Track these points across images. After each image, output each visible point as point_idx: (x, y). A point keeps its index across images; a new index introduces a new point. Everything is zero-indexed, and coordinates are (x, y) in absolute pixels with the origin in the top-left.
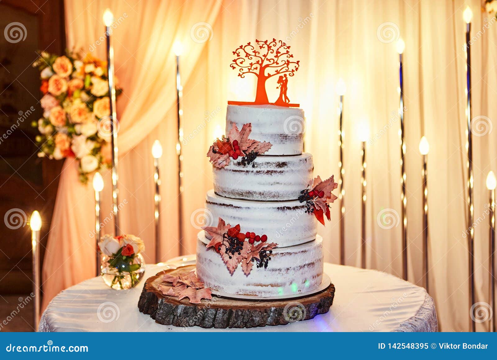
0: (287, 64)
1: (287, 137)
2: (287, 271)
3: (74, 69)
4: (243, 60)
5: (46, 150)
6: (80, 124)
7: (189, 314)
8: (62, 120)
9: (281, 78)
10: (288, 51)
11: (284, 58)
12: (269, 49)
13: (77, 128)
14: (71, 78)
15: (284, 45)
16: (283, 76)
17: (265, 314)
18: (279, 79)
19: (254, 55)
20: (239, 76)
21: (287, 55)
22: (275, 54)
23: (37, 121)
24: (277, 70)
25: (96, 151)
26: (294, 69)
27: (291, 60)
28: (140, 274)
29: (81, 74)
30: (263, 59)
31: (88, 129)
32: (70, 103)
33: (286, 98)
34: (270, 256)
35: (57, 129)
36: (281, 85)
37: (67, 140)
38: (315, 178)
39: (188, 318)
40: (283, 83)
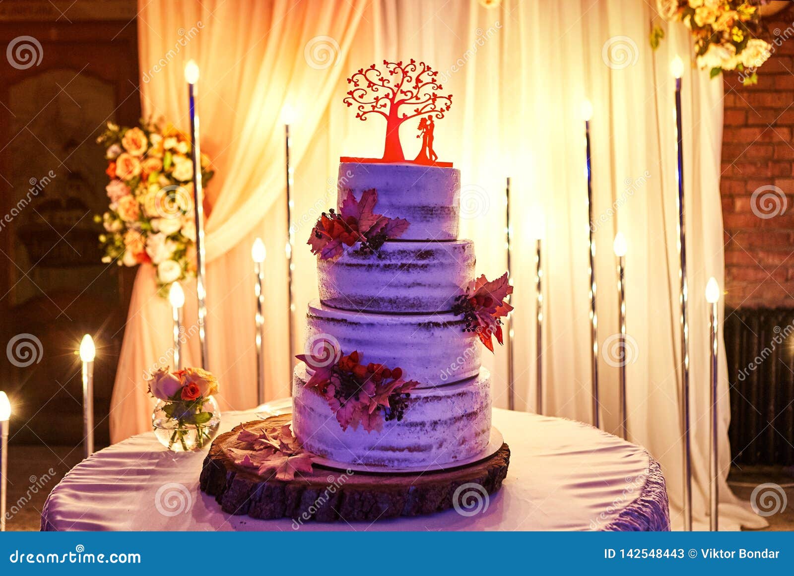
0: (432, 99)
1: (434, 212)
2: (435, 426)
3: (150, 145)
4: (365, 93)
5: (114, 253)
6: (158, 218)
7: (274, 498)
8: (135, 213)
9: (423, 121)
10: (435, 79)
11: (429, 89)
12: (405, 76)
13: (155, 224)
14: (146, 156)
15: (428, 70)
16: (427, 118)
17: (398, 498)
18: (420, 123)
19: (382, 85)
20: (357, 117)
21: (432, 85)
22: (413, 83)
23: (102, 215)
24: (418, 109)
25: (179, 255)
26: (444, 108)
27: (439, 93)
28: (211, 427)
29: (159, 151)
30: (395, 91)
31: (169, 225)
32: (144, 191)
33: (432, 152)
34: (406, 402)
35: (128, 225)
36: (423, 132)
37: (141, 239)
38: (478, 278)
39: (272, 505)
40: (427, 130)
